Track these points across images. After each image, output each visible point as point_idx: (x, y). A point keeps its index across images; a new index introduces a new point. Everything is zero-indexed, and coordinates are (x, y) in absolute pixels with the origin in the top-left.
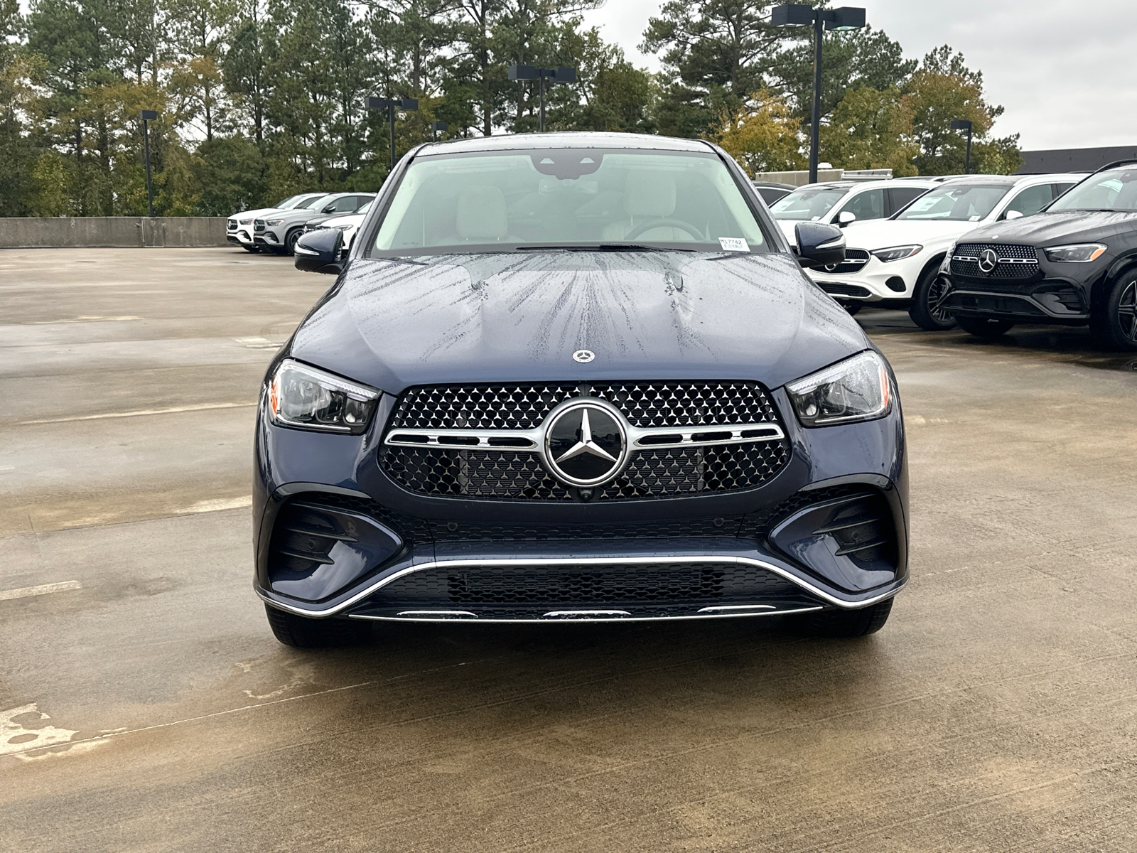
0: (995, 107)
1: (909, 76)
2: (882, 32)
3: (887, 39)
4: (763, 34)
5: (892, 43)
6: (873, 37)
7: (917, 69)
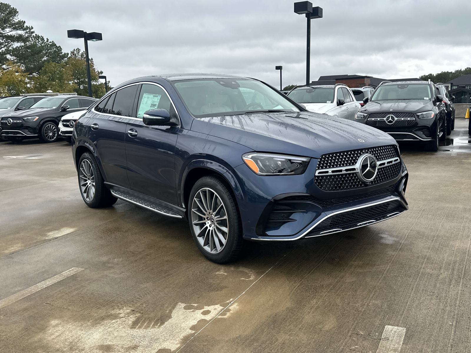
0: (100, 71)
1: (66, 59)
2: (53, 42)
3: (55, 45)
4: (5, 39)
5: (58, 46)
6: (50, 43)
7: (69, 56)
